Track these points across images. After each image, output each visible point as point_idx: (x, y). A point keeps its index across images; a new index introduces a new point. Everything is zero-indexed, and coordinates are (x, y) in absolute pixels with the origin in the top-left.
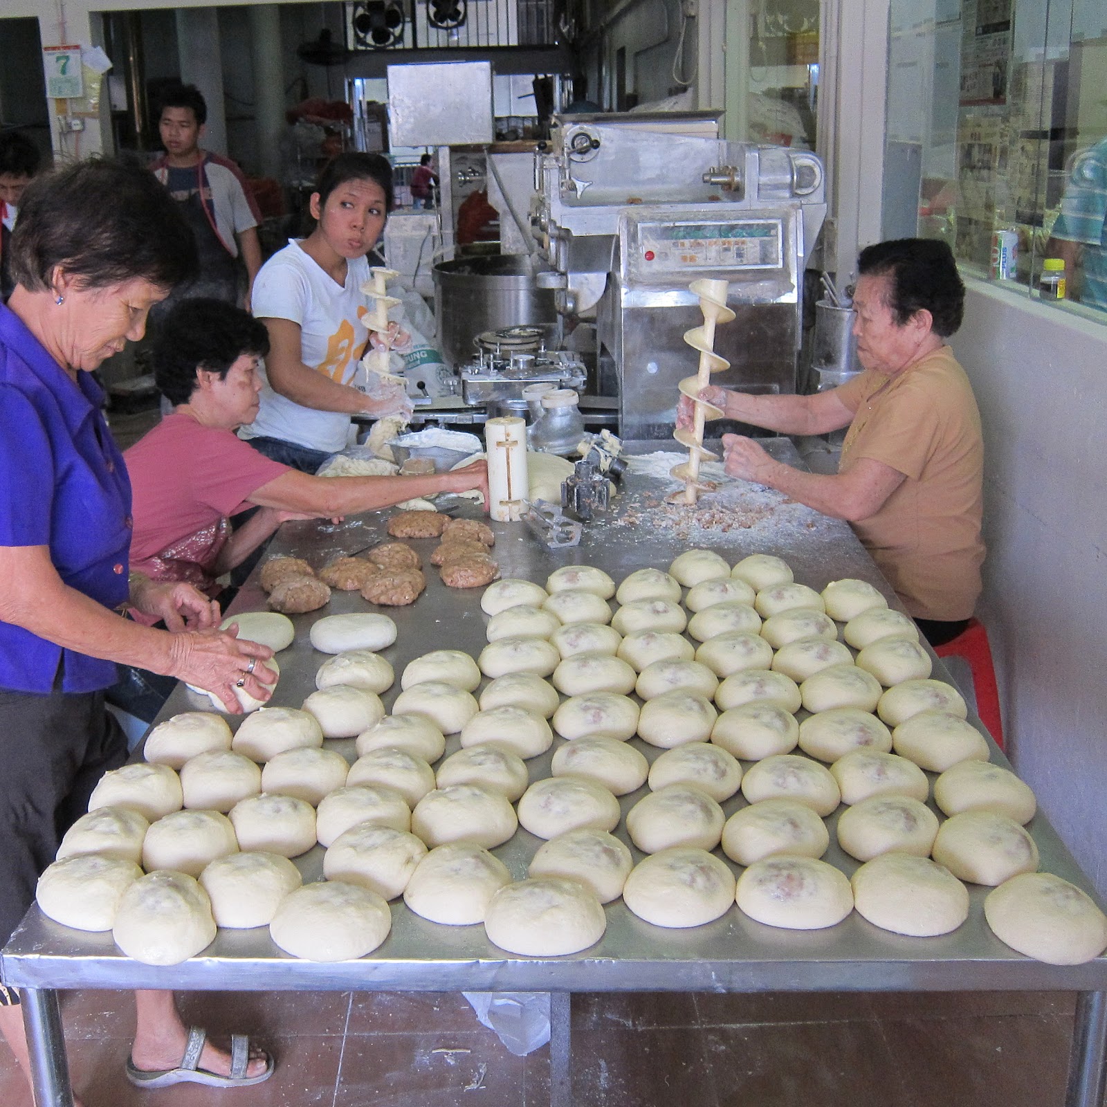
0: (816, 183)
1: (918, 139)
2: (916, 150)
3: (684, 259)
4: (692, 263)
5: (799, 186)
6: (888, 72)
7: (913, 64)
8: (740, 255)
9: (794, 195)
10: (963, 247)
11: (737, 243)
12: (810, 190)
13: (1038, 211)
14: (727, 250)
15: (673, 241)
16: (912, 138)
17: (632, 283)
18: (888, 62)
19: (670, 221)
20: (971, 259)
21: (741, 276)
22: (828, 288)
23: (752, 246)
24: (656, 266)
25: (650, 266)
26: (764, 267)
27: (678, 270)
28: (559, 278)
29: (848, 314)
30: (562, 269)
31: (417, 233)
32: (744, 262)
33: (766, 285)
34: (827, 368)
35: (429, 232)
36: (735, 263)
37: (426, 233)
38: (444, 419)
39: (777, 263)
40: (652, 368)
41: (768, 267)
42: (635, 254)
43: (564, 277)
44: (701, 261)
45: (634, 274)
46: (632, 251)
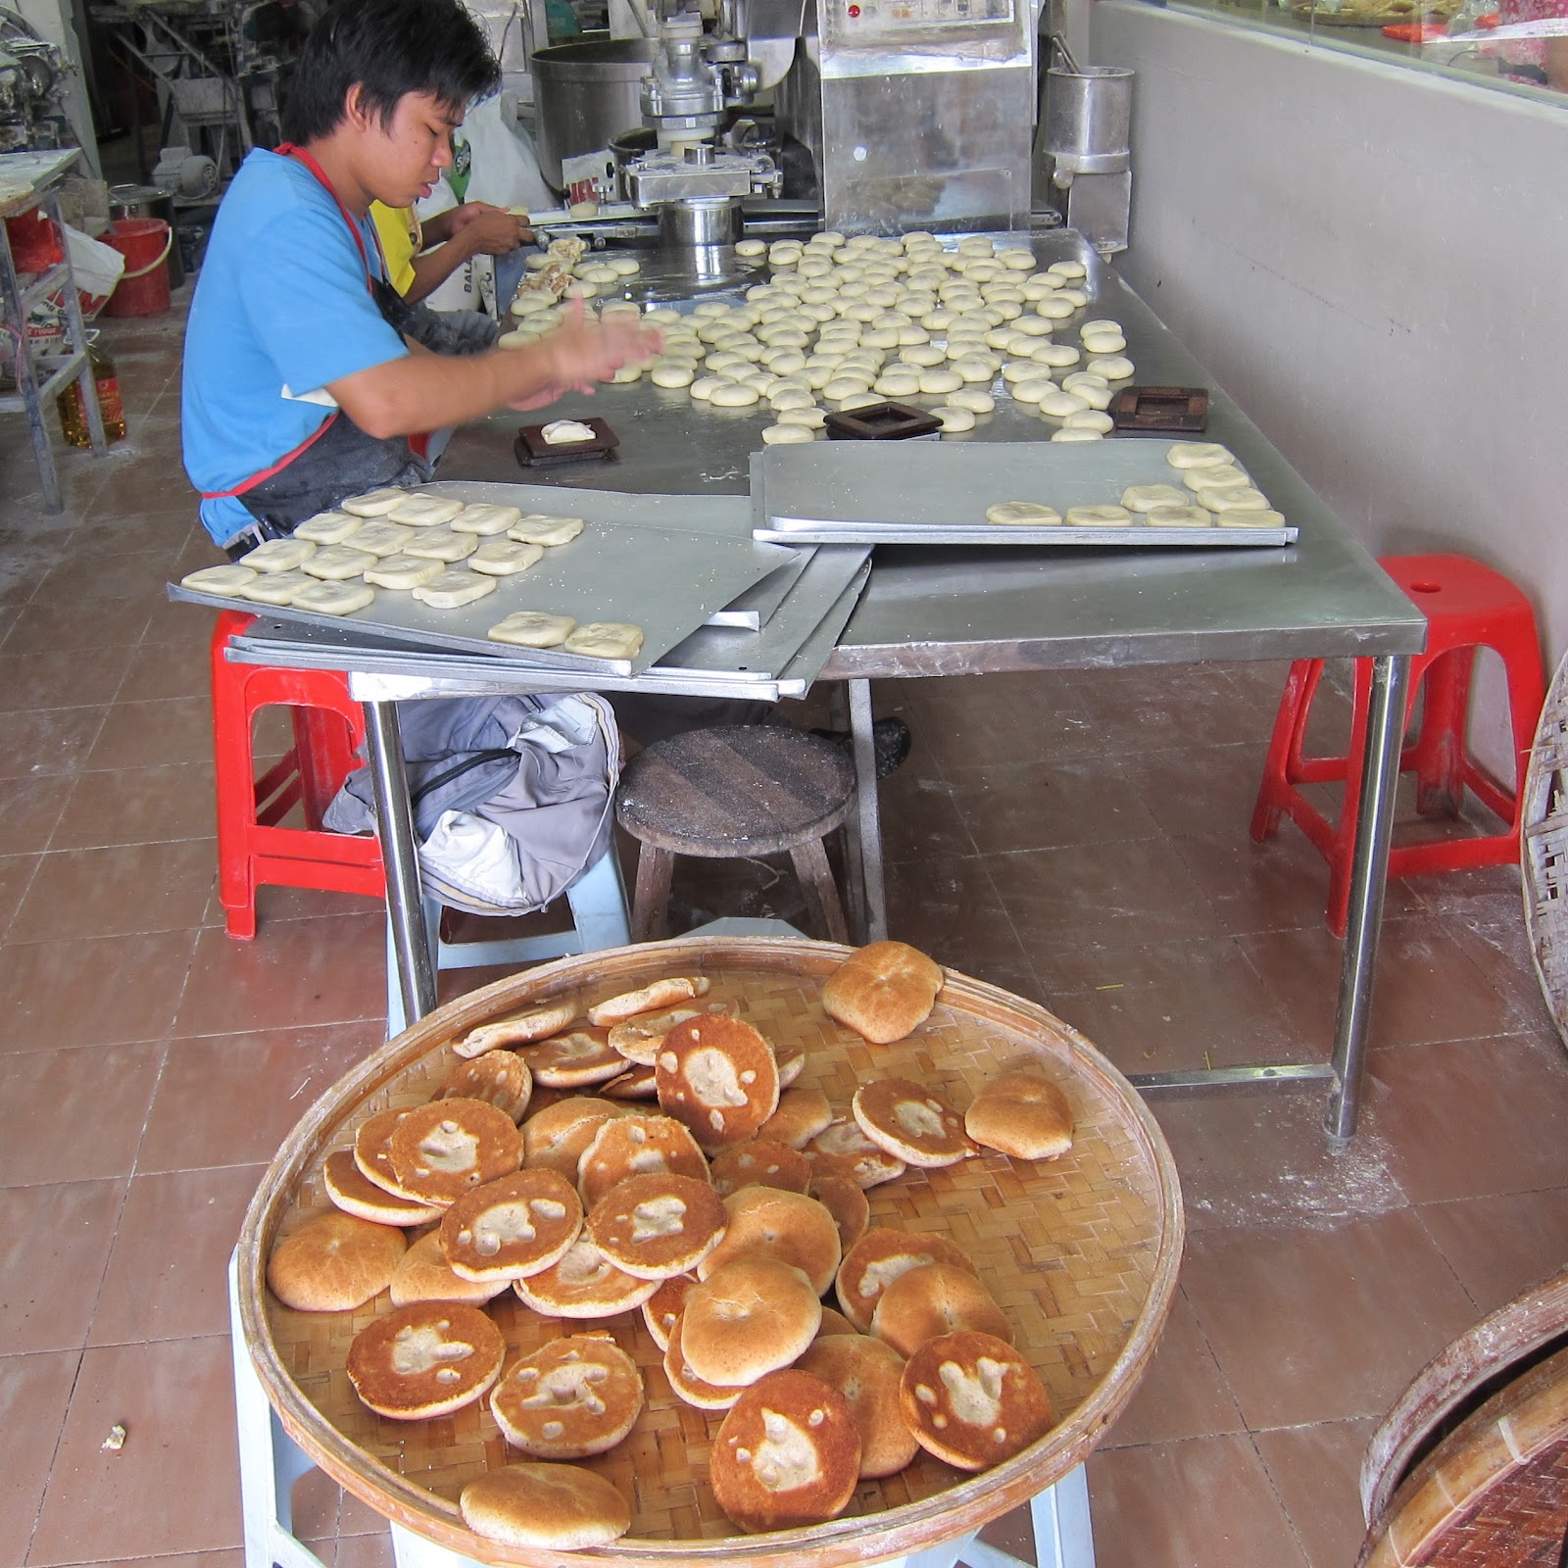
3: (896, 14)
4: (905, 19)
8: (963, 7)
14: (947, 1)
17: (834, 44)
21: (966, 34)
24: (863, 24)
25: (857, 24)
26: (991, 21)
27: (889, 29)
28: (735, 47)
29: (1087, 82)
30: (740, 36)
31: (498, 15)
32: (969, 16)
33: (994, 44)
34: (1064, 151)
35: (514, 14)
36: (958, 17)
37: (509, 14)
38: (600, 232)
39: (1007, 16)
40: (860, 154)
41: (997, 21)
42: (835, 10)
43: (742, 48)
44: (915, 16)
45: (836, 35)
46: (831, 6)
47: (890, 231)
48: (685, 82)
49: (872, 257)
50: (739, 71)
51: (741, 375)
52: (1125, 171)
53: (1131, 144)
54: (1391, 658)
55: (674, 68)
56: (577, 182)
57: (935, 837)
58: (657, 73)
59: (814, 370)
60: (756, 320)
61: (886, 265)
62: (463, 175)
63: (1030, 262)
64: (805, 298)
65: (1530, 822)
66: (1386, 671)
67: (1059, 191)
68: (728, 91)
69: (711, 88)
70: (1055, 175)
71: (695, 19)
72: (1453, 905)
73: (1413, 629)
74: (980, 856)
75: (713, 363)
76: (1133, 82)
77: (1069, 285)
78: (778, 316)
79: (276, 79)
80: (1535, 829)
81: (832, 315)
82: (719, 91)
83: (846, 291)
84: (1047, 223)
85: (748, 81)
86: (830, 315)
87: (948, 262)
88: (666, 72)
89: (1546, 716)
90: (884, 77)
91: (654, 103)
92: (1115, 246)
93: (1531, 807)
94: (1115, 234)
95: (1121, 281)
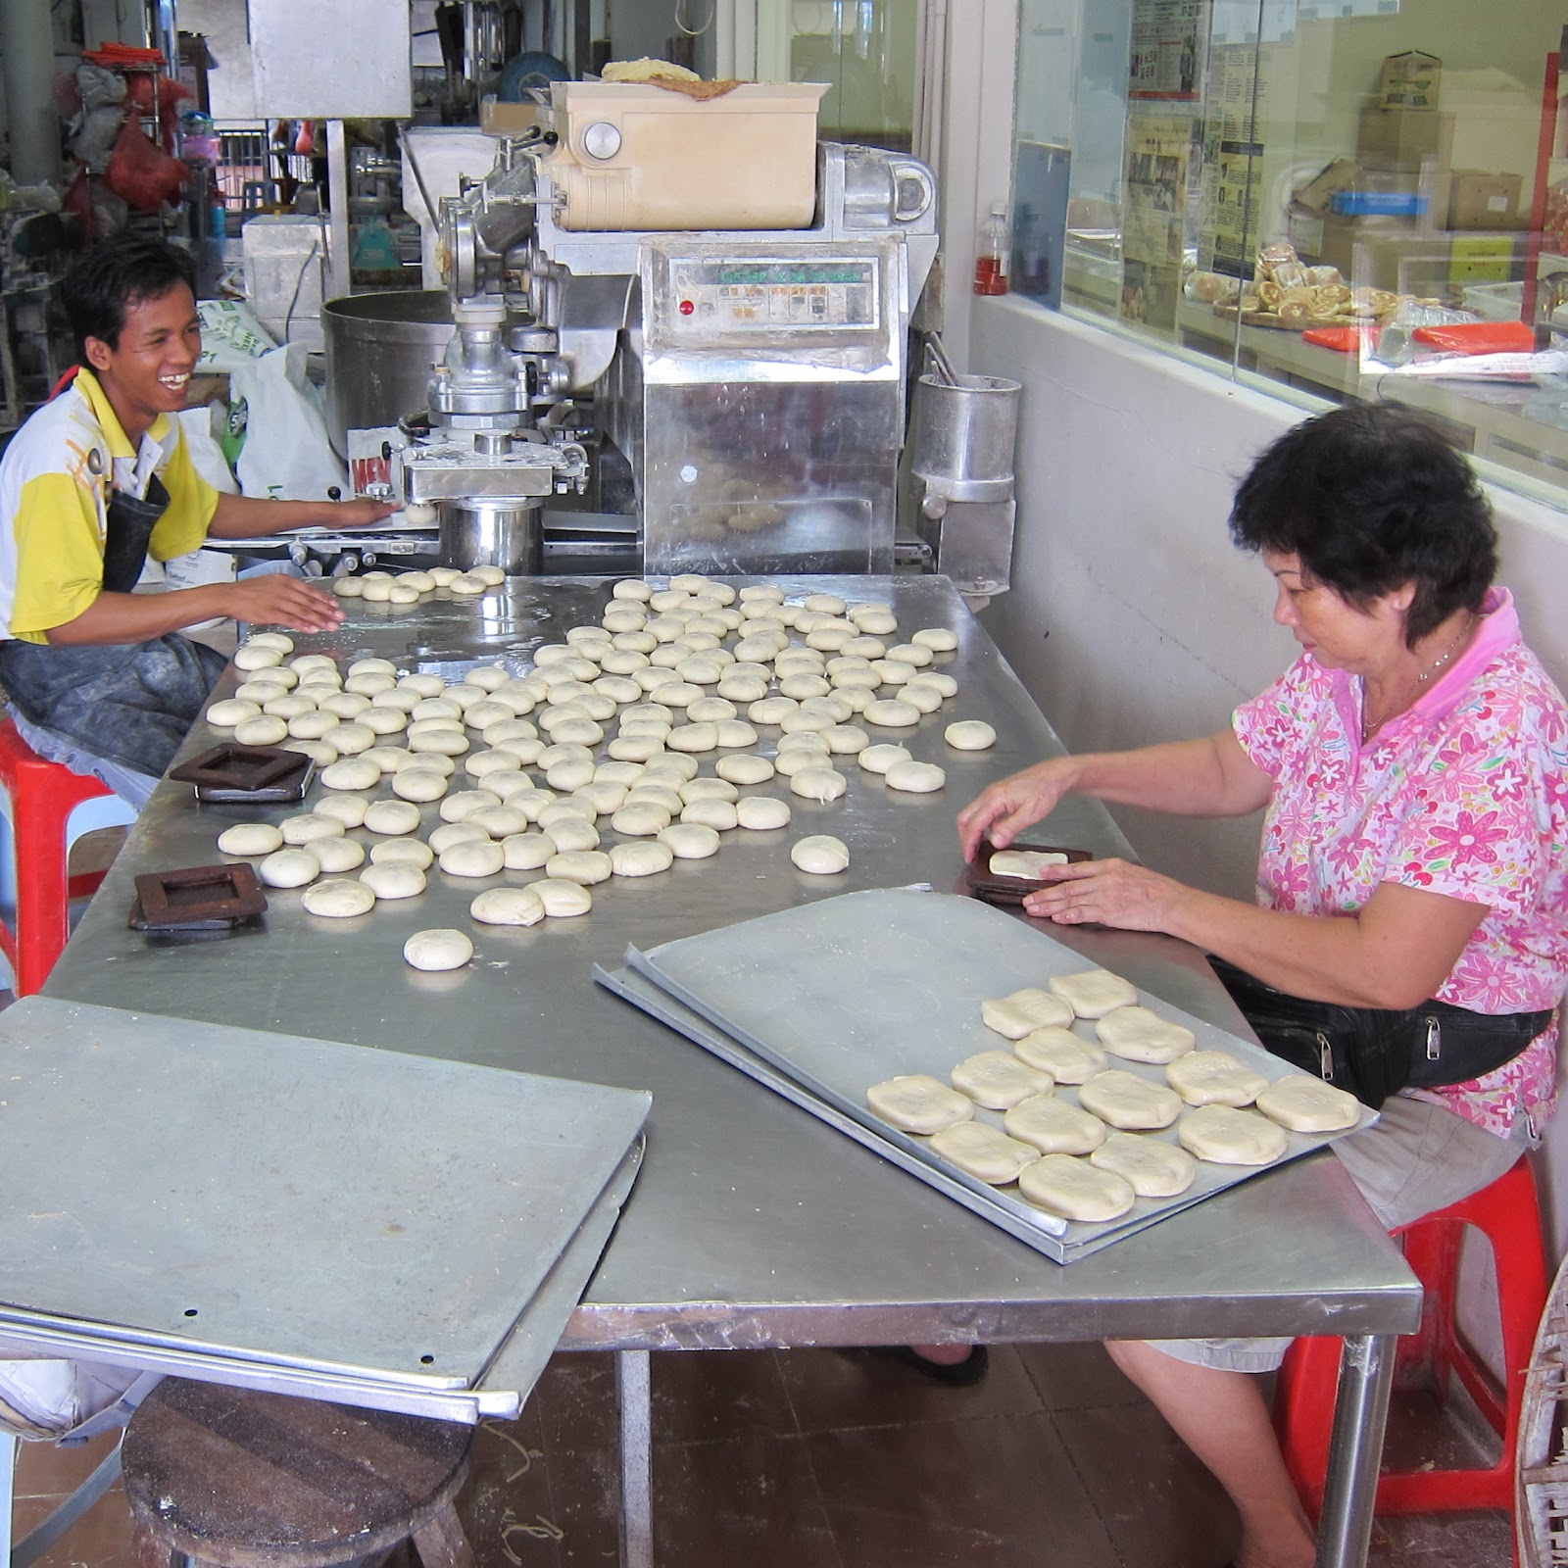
0: (925, 204)
1: (1065, 141)
2: (1062, 157)
3: (737, 313)
4: (748, 320)
5: (901, 209)
6: (1019, 40)
7: (1060, 32)
8: (818, 309)
9: (894, 221)
10: (1134, 303)
11: (813, 291)
12: (915, 214)
13: (1247, 259)
14: (800, 300)
15: (721, 286)
16: (1056, 140)
17: (663, 345)
18: (1019, 26)
19: (718, 256)
20: (1145, 321)
21: (821, 340)
22: (937, 357)
23: (837, 296)
24: (697, 323)
25: (689, 323)
26: (852, 327)
27: (728, 330)
28: (545, 335)
29: (966, 396)
30: (551, 324)
31: (295, 253)
32: (825, 319)
33: (855, 353)
34: (936, 474)
35: (313, 252)
36: (812, 320)
37: (309, 252)
38: (370, 547)
39: (872, 322)
40: (689, 474)
41: (859, 327)
42: (664, 305)
43: (554, 335)
44: (761, 317)
45: (664, 335)
46: (659, 300)
47: (723, 566)
48: (481, 374)
49: (694, 605)
50: (548, 367)
51: (507, 788)
52: (1008, 501)
53: (1015, 468)
54: (1371, 1337)
55: (468, 357)
56: (366, 458)
57: (743, 1403)
58: (449, 361)
59: (603, 787)
60: (540, 698)
61: (711, 621)
62: (237, 436)
63: (887, 624)
64: (608, 665)
65: (1528, 1463)
66: (1364, 1351)
67: (930, 520)
68: (532, 388)
69: (514, 382)
70: (925, 502)
71: (495, 303)
72: (1422, 1537)
73: (1401, 1299)
74: (800, 1436)
75: (475, 765)
76: (1020, 398)
77: (937, 660)
78: (568, 695)
79: (47, 299)
80: (1534, 1473)
81: (637, 694)
82: (523, 387)
83: (661, 657)
84: (914, 557)
85: (558, 379)
86: (635, 694)
87: (789, 619)
88: (460, 360)
89: (1551, 1321)
90: (720, 385)
91: (443, 398)
92: (994, 587)
93: (1530, 1440)
94: (994, 572)
95: (1001, 659)
